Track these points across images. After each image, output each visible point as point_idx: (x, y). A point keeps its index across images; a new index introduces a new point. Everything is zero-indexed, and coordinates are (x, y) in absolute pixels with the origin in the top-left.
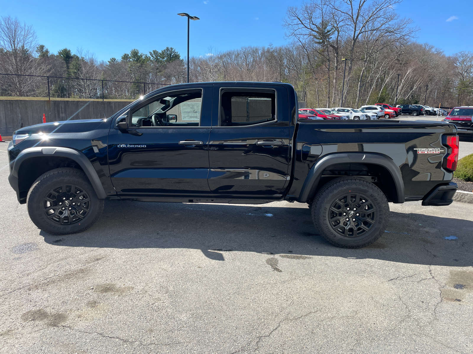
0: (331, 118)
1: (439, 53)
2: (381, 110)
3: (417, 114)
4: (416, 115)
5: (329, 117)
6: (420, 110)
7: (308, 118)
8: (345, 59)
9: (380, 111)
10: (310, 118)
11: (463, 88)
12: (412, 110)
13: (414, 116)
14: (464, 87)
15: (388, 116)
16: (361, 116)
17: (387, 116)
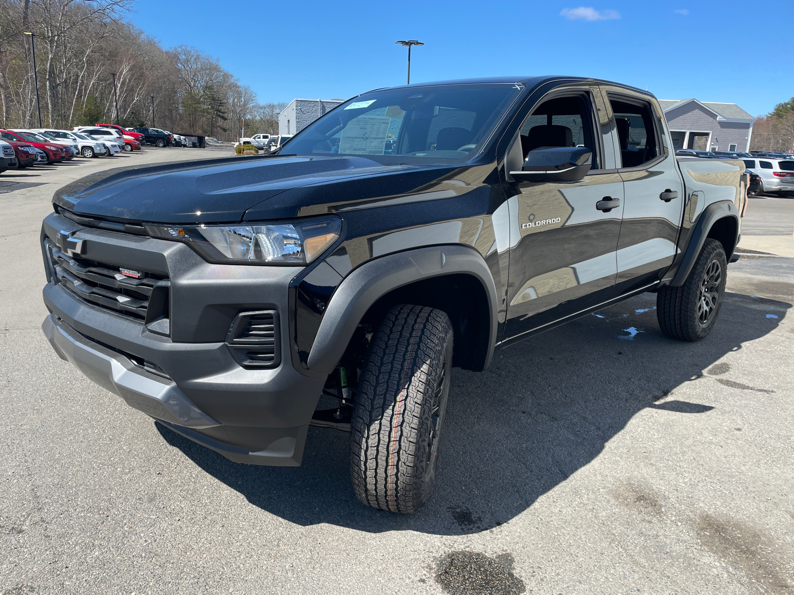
0: (54, 149)
1: (151, 43)
2: (119, 136)
3: (164, 144)
4: (163, 147)
5: (52, 147)
6: (168, 138)
7: (19, 148)
8: (31, 33)
9: (118, 138)
10: (23, 149)
11: (194, 104)
12: (154, 138)
13: (159, 147)
14: (196, 104)
15: (130, 147)
16: (95, 146)
17: (128, 147)
